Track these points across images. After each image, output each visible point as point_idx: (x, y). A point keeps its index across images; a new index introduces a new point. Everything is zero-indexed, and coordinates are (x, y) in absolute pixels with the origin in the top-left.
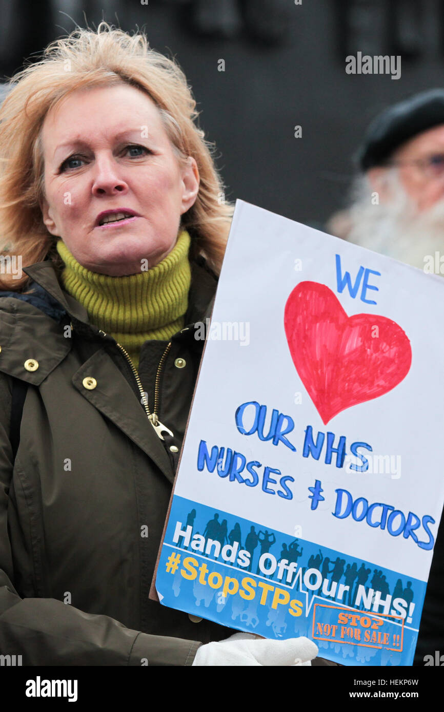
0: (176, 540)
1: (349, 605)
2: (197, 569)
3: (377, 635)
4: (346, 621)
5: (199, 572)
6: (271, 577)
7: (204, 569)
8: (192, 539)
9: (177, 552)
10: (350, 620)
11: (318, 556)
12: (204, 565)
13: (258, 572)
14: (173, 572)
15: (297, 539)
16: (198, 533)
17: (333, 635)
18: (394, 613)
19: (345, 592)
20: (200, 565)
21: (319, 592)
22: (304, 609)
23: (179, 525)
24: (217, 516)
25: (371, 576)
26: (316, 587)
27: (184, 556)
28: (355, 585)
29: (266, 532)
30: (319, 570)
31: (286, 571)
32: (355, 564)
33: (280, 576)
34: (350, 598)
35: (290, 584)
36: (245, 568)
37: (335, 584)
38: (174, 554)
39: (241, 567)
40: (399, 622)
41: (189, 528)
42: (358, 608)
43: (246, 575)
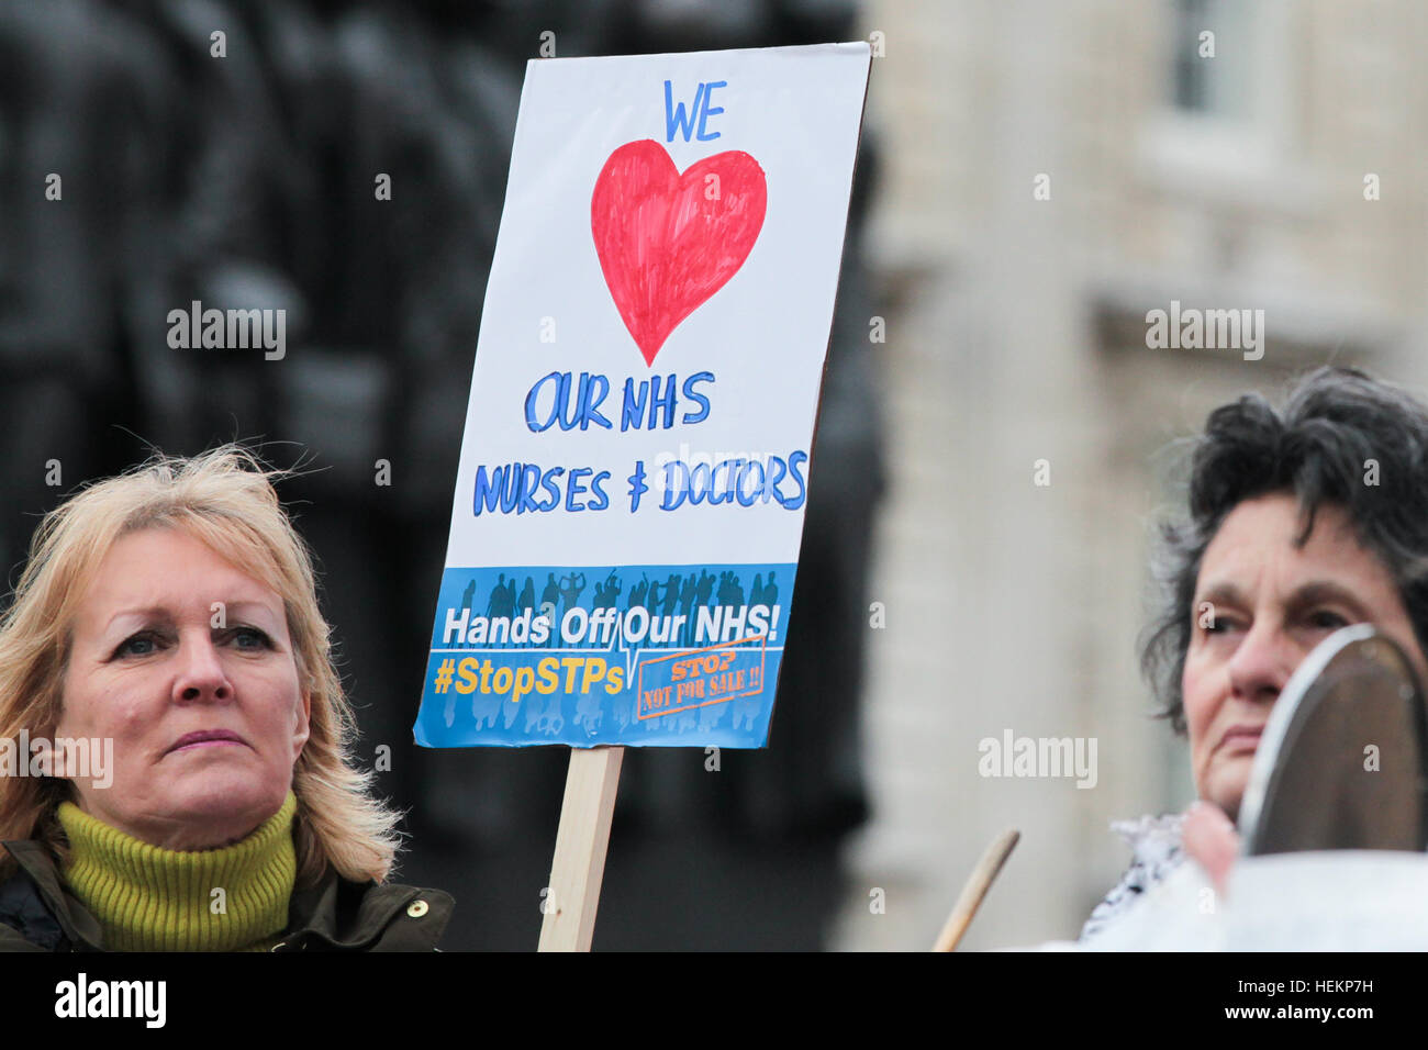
0: (447, 639)
1: (687, 646)
2: (476, 672)
3: (727, 677)
4: (683, 672)
5: (479, 677)
6: (581, 644)
7: (487, 669)
8: (469, 628)
9: (449, 656)
10: (690, 670)
11: (642, 584)
12: (487, 663)
13: (561, 643)
14: (445, 691)
15: (615, 569)
16: (478, 615)
17: (667, 703)
18: (750, 634)
19: (681, 626)
20: (481, 665)
21: (646, 642)
22: (624, 678)
23: (451, 613)
24: (502, 577)
25: (716, 586)
26: (640, 636)
27: (458, 658)
28: (693, 609)
29: (573, 574)
30: (643, 606)
31: (601, 626)
32: (693, 576)
33: (592, 639)
34: (687, 636)
35: (605, 645)
36: (542, 645)
37: (667, 619)
38: (445, 661)
39: (536, 646)
40: (758, 645)
41: (466, 612)
42: (700, 645)
43: (543, 655)
